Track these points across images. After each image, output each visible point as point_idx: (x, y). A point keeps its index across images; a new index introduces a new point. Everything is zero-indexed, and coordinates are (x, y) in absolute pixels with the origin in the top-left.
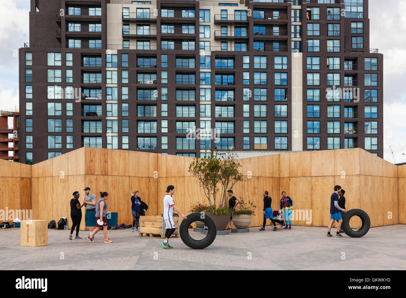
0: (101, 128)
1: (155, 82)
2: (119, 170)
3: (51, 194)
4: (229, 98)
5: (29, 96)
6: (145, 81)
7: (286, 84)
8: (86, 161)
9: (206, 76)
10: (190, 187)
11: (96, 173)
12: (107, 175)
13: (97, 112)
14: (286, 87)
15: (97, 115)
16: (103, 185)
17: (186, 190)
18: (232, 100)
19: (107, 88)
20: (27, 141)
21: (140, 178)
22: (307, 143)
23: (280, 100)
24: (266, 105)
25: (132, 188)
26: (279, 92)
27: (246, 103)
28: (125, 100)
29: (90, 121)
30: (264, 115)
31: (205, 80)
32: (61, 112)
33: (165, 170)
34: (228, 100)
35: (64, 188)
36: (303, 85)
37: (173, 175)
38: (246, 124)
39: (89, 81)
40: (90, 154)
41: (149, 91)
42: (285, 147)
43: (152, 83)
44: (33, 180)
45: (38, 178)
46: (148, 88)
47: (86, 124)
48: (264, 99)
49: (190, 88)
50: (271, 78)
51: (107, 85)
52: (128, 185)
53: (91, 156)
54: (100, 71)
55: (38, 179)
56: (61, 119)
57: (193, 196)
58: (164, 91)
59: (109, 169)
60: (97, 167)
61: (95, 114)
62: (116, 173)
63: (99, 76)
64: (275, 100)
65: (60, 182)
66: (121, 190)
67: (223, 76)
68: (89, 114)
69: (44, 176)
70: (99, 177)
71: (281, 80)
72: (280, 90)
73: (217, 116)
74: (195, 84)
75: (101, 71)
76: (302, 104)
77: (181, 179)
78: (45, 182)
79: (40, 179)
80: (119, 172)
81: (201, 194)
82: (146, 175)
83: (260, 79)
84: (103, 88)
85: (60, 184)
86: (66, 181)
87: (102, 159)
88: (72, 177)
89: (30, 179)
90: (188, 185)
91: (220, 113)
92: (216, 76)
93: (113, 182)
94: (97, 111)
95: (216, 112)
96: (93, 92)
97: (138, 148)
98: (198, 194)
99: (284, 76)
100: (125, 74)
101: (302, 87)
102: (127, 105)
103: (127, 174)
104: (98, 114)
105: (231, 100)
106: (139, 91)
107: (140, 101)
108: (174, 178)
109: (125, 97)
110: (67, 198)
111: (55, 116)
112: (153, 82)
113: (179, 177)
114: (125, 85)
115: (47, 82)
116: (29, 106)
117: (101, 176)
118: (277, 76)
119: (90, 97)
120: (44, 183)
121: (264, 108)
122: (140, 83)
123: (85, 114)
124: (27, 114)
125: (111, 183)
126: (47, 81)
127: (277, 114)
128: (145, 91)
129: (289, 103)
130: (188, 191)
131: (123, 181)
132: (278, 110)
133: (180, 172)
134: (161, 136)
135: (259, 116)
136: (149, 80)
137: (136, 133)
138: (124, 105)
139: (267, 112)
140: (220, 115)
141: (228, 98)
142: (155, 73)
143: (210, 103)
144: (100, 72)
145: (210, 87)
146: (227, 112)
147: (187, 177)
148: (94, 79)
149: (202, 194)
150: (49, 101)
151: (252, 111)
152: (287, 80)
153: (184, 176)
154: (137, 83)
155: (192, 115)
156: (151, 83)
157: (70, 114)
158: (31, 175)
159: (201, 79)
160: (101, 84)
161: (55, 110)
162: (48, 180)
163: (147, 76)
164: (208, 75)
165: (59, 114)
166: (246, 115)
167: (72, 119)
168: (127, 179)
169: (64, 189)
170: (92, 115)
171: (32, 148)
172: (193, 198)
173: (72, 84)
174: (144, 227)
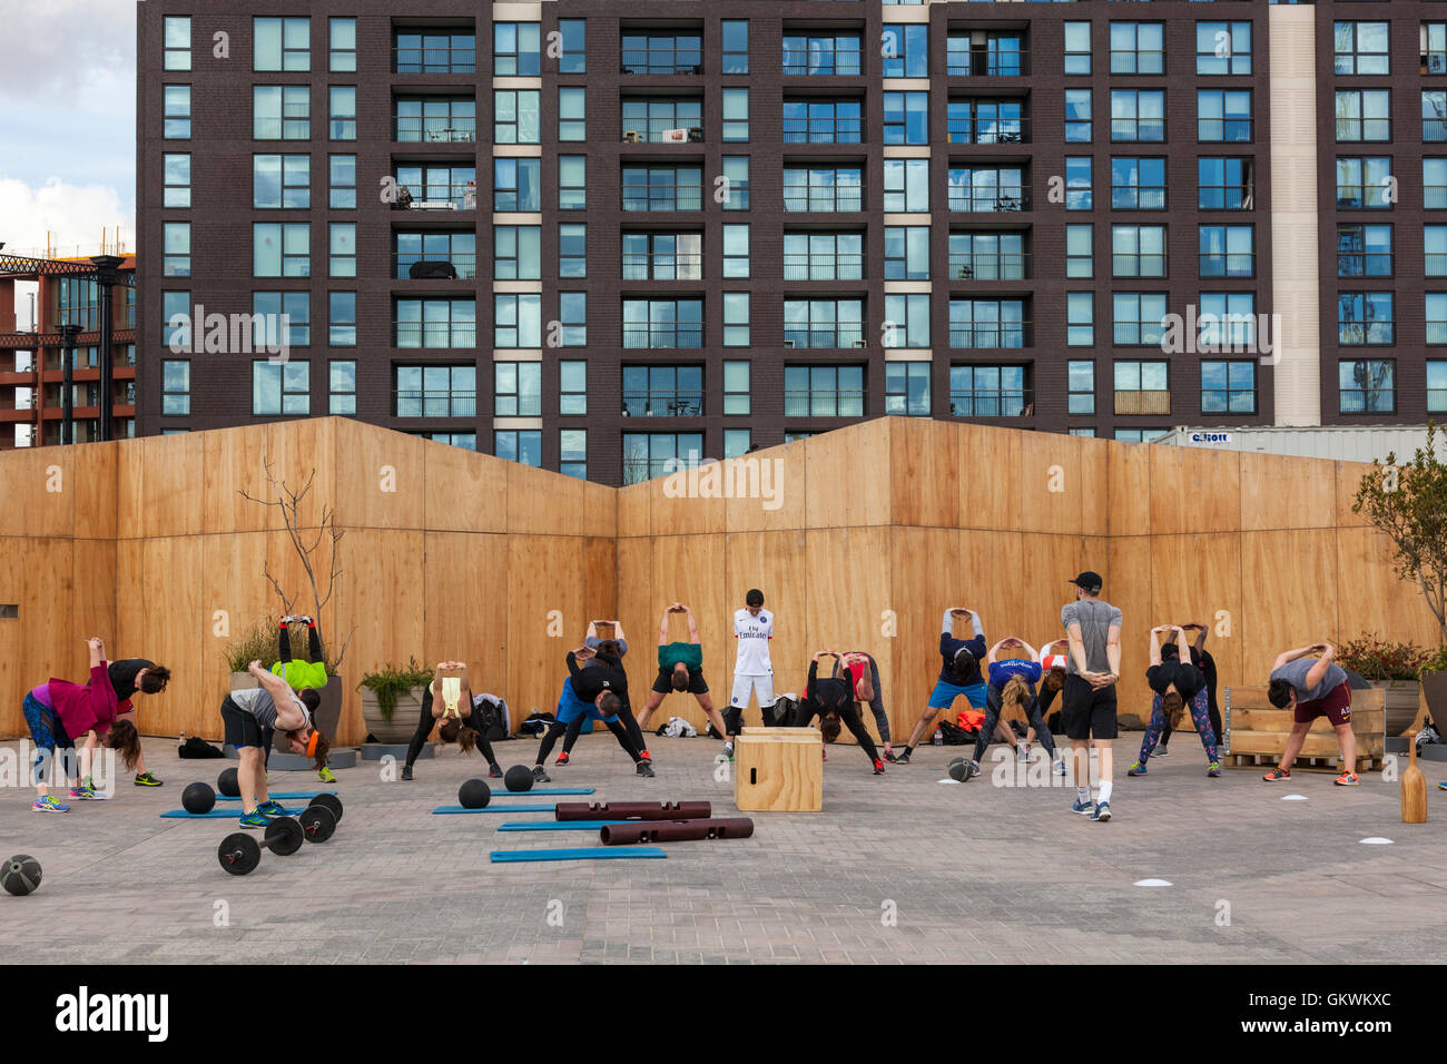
0: (473, 327)
1: (694, 134)
2: (992, 506)
3: (716, 601)
4: (1006, 198)
5: (177, 198)
6: (651, 130)
7: (1248, 139)
8: (893, 471)
9: (908, 109)
10: (1266, 576)
11: (923, 522)
12: (956, 527)
13: (455, 260)
14: (1248, 150)
15: (455, 275)
16: (945, 565)
17: (1249, 584)
18: (1019, 208)
19: (497, 161)
20: (170, 383)
21: (1056, 540)
22: (1339, 385)
23: (1220, 205)
24: (1165, 225)
25: (1030, 577)
26: (1217, 174)
27: (1077, 218)
28: (574, 210)
29: (424, 298)
30: (1152, 268)
31: (904, 124)
32: (306, 263)
33: (1142, 508)
34: (999, 206)
35: (784, 577)
36: (1318, 141)
37: (1183, 526)
38: (1080, 309)
39: (423, 132)
40: (907, 446)
41: (671, 172)
42: (1244, 402)
43: (685, 139)
44: (624, 546)
45: (652, 539)
46: (664, 159)
47: (409, 312)
48: (1154, 200)
49: (842, 159)
50: (1180, 116)
51: (499, 151)
52: (1020, 565)
53: (907, 451)
54: (468, 90)
55: (653, 543)
56: (309, 291)
57: (1283, 610)
58: (735, 172)
59: (964, 506)
60: (928, 492)
61: (447, 269)
62: (981, 520)
63: (465, 110)
64: (1202, 206)
65: (766, 554)
66: (997, 589)
67: (979, 106)
68: (422, 270)
69: (683, 531)
70: (931, 533)
71: (1224, 120)
72: (1219, 163)
73: (955, 273)
74: (864, 140)
75: (473, 90)
76: (1316, 222)
77: (1224, 543)
78: (685, 556)
79: (661, 543)
80: (991, 514)
81: (1323, 601)
82: (1072, 528)
83: (1137, 120)
84: (481, 160)
85: (765, 565)
86: (796, 550)
87: (942, 462)
88: (827, 534)
89: (614, 541)
90: (1257, 566)
91: (966, 261)
92: (950, 106)
93: (975, 553)
94: (453, 257)
95: (952, 260)
96: (438, 177)
97: (625, 413)
98: (1306, 598)
99: (1239, 105)
100: (573, 105)
101: (1314, 148)
102: (579, 231)
103: (1016, 524)
104: (462, 272)
105: (1013, 205)
106: (627, 172)
107: (632, 213)
108: (1189, 538)
109: (571, 200)
110: (800, 618)
111: (283, 278)
112: (690, 136)
113: (1214, 535)
114: (572, 151)
115: (253, 140)
116: (178, 238)
117: (939, 532)
118: (1209, 107)
119: (424, 199)
120: (679, 559)
121: (1152, 239)
122: (636, 139)
123: (403, 272)
124: (168, 273)
125: (969, 560)
126: (253, 136)
127: (1211, 262)
128: (655, 173)
129: (1259, 222)
130: (1260, 590)
131: (1005, 549)
132: (1215, 248)
133: (1216, 515)
134: (724, 360)
135: (1131, 272)
136: (670, 130)
137: (619, 348)
138: (566, 231)
139: (1167, 258)
140: (968, 271)
141: (998, 199)
142: (697, 96)
143: (926, 219)
144: (468, 96)
145: (925, 152)
146: (996, 258)
147: (1251, 536)
148: (444, 125)
149: (1326, 603)
150: (259, 217)
151: (1102, 253)
152: (1252, 121)
153: (1238, 532)
154: (622, 139)
155: (852, 271)
156: (680, 137)
157: (344, 269)
158: (617, 525)
159: (886, 120)
160: (472, 145)
161: (284, 256)
162: (704, 549)
163: (662, 110)
164: (918, 106)
165: (297, 269)
166: (1079, 270)
167: (355, 291)
168: (1017, 540)
169: (785, 584)
170: (437, 273)
171: (186, 411)
172: (1284, 617)
173: (352, 148)
174: (1250, 729)
